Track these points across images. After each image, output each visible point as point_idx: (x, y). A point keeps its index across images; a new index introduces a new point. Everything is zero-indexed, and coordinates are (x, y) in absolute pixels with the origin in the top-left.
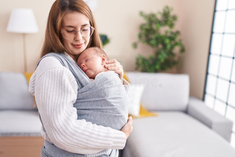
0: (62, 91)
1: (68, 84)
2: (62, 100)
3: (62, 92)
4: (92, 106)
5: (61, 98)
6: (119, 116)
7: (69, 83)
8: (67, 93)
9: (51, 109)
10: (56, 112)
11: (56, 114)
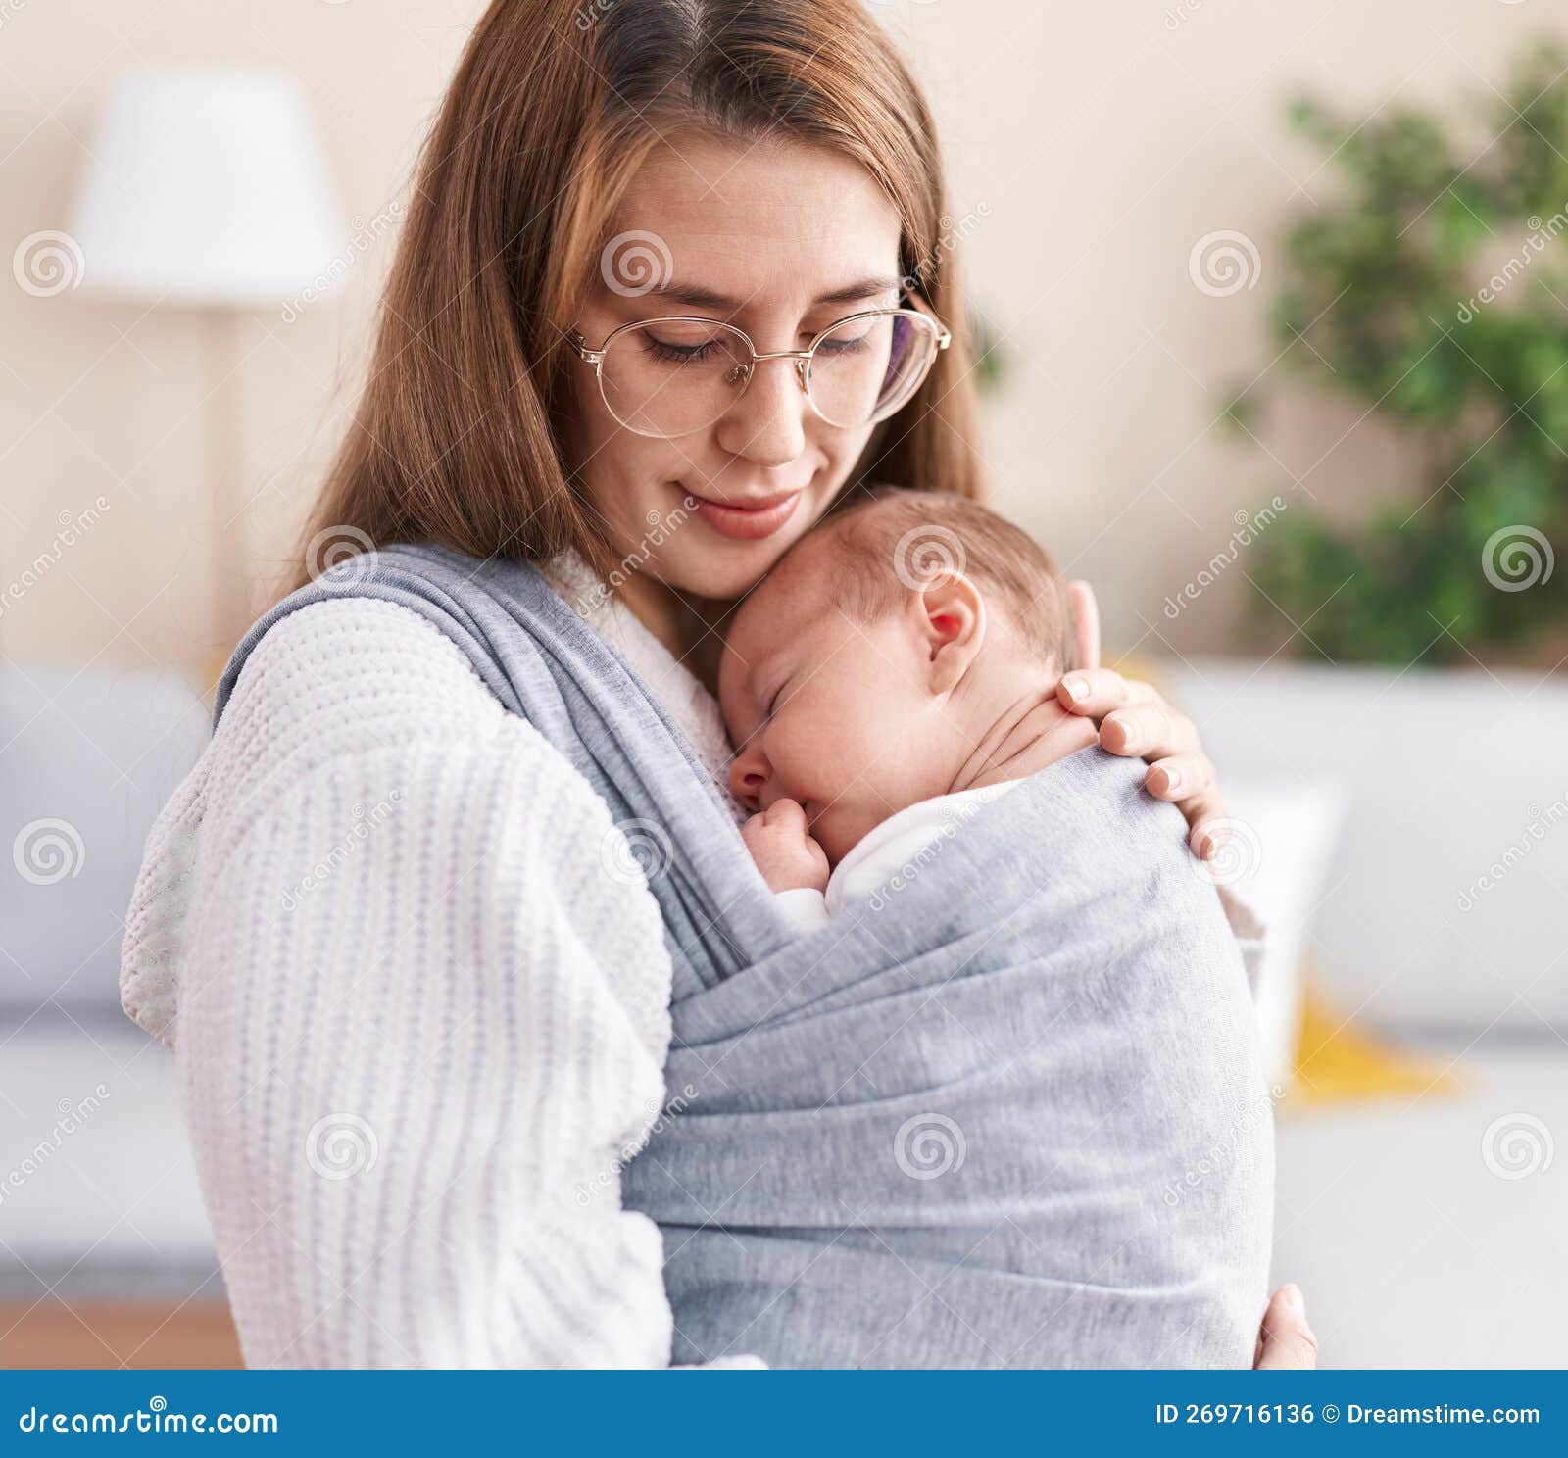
0: (480, 1020)
1: (549, 931)
2: (485, 1129)
3: (480, 1036)
4: (836, 1195)
5: (470, 1114)
6: (1156, 1308)
7: (563, 928)
8: (549, 1049)
9: (346, 1252)
10: (406, 1299)
11: (408, 1318)
